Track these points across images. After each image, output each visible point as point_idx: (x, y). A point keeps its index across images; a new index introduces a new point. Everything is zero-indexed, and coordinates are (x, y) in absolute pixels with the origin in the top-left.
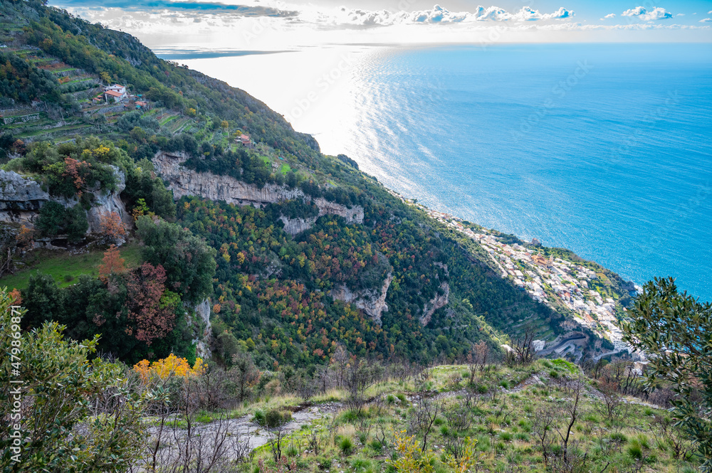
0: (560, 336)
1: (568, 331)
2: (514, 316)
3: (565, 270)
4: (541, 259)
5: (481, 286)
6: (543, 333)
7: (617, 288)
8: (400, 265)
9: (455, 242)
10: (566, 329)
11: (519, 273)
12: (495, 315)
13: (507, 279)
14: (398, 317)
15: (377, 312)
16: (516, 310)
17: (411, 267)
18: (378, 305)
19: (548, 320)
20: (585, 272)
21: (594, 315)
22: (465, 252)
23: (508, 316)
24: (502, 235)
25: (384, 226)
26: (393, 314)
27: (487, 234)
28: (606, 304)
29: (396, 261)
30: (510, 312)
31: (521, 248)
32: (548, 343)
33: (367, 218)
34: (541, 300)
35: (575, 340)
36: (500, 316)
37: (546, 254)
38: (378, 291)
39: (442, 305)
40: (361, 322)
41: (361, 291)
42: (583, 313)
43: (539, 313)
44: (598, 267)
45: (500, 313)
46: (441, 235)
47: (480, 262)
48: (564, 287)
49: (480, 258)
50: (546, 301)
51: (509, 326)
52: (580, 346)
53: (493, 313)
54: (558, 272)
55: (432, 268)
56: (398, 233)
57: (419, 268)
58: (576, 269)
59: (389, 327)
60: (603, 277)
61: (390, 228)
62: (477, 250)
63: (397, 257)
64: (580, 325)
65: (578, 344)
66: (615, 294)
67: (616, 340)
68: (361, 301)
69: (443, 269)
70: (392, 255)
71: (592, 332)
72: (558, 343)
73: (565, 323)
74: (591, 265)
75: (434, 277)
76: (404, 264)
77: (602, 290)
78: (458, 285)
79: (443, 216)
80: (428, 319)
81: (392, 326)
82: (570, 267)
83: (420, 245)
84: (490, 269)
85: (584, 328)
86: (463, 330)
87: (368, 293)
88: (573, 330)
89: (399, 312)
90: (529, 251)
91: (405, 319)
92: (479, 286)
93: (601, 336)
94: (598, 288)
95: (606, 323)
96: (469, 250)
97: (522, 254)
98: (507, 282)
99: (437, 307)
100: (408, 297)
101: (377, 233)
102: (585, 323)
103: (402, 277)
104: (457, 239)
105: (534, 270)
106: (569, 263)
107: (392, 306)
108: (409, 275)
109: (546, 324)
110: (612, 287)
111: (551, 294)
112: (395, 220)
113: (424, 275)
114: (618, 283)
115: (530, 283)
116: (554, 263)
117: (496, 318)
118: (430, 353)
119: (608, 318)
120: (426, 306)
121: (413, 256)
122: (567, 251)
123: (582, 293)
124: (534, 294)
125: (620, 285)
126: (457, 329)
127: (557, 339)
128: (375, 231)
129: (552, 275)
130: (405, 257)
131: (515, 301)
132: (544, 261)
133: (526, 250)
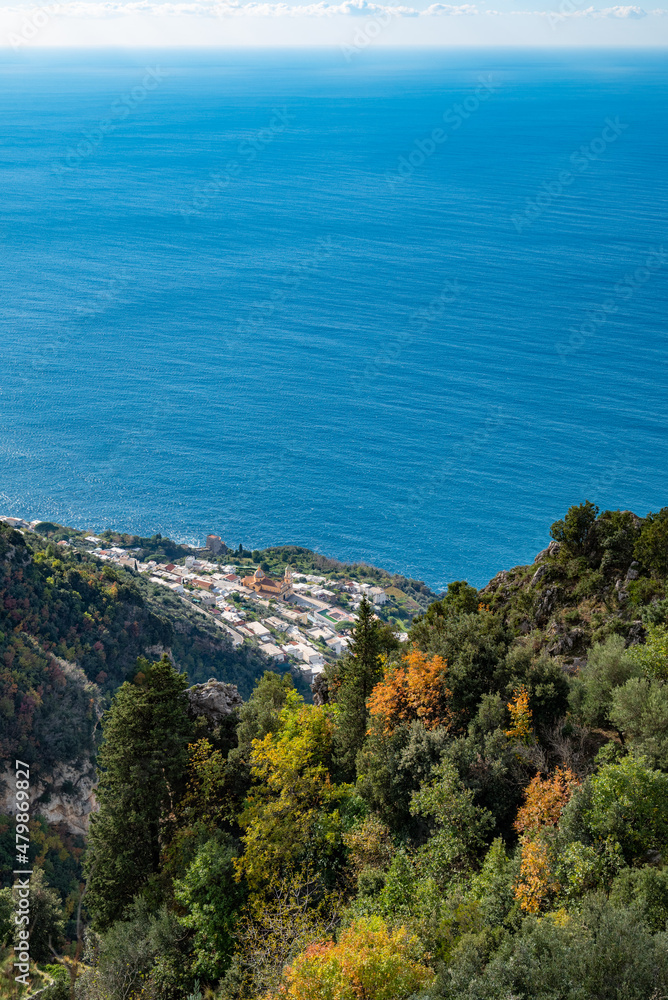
3: (322, 597)
4: (265, 582)
11: (258, 628)
13: (246, 648)
20: (362, 593)
24: (138, 542)
27: (103, 546)
31: (208, 564)
41: (50, 773)
44: (380, 574)
56: (38, 592)
58: (343, 589)
60: (400, 595)
61: (18, 582)
68: (55, 802)
82: (329, 589)
83: (102, 612)
84: (202, 634)
90: (226, 569)
94: (400, 622)
97: (221, 581)
98: (251, 656)
105: (275, 613)
106: (322, 579)
112: (19, 558)
115: (291, 647)
116: (294, 586)
121: (99, 644)
124: (314, 670)
129: (309, 616)
130: (80, 651)
132: (273, 585)
133: (219, 568)
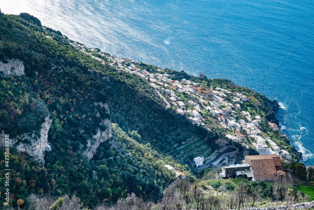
0: (216, 151)
1: (222, 147)
2: (178, 139)
3: (223, 97)
4: (203, 89)
5: (149, 118)
6: (202, 151)
7: (263, 107)
8: (63, 108)
9: (124, 83)
10: (220, 145)
11: (181, 103)
12: (162, 141)
13: (170, 109)
14: (61, 154)
15: (38, 152)
16: (179, 135)
17: (72, 109)
18: (38, 147)
19: (206, 139)
20: (239, 97)
21: (244, 131)
22: (133, 91)
23: (173, 140)
24: (175, 73)
25: (46, 75)
26: (56, 152)
27: (162, 73)
28: (255, 121)
29: (58, 106)
30: (174, 137)
31: (189, 82)
32: (207, 158)
33: (29, 70)
34: (199, 124)
35: (228, 153)
36: (166, 141)
37: (209, 85)
38: (36, 134)
39: (106, 138)
40: (22, 164)
41: (20, 136)
42: (235, 130)
43: (198, 135)
44: (250, 91)
45: (166, 138)
46: (111, 79)
47: (146, 97)
48: (221, 111)
49: (147, 95)
50: (203, 124)
51: (175, 148)
52: (233, 158)
53: (160, 139)
54: (217, 99)
55: (93, 108)
56: (59, 81)
57: (81, 110)
58: (232, 95)
59: (52, 164)
60: (253, 99)
61: (52, 77)
62: (144, 88)
63: (59, 102)
64: (231, 140)
65: (231, 156)
66: (262, 112)
67: (260, 148)
68: (22, 145)
69: (104, 108)
70: (54, 101)
71: (240, 145)
72: (215, 157)
73: (219, 140)
74: (244, 90)
75: (95, 116)
76: (66, 107)
77: (252, 109)
78: (129, 120)
79: (122, 61)
80: (93, 152)
81: (55, 163)
82: (227, 94)
83: (81, 89)
84: (155, 103)
85: (234, 143)
86: (126, 157)
87: (26, 137)
88: (226, 145)
89: (62, 150)
90: (195, 84)
91: (67, 155)
92: (146, 118)
93: (247, 147)
94: (249, 108)
95: (253, 136)
96: (136, 88)
97: (187, 88)
98: (171, 112)
99: (102, 141)
100: (71, 136)
101: (39, 82)
102: (235, 138)
103: (65, 119)
104: (126, 80)
105: (195, 100)
106: (226, 91)
107: (55, 145)
108: (71, 116)
109: (204, 144)
110: (260, 107)
111: (209, 118)
112: (57, 69)
113: (85, 115)
114: (264, 103)
115: (191, 111)
116: (214, 92)
117: (163, 143)
118: (92, 182)
119: (255, 132)
120: (89, 141)
121: (75, 100)
122: (226, 81)
123: (236, 114)
124: (193, 120)
125: (266, 104)
126: (121, 157)
127: (214, 154)
128: (37, 81)
129: (211, 103)
130: (67, 101)
131: (178, 128)
132: (205, 91)
133: (192, 83)
